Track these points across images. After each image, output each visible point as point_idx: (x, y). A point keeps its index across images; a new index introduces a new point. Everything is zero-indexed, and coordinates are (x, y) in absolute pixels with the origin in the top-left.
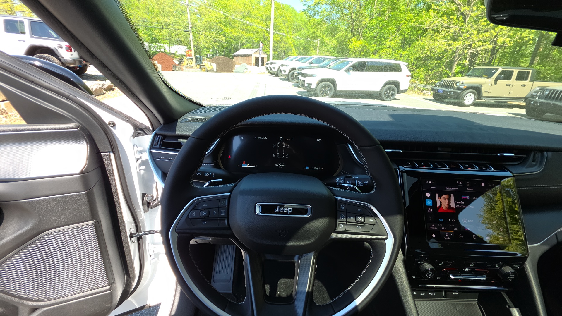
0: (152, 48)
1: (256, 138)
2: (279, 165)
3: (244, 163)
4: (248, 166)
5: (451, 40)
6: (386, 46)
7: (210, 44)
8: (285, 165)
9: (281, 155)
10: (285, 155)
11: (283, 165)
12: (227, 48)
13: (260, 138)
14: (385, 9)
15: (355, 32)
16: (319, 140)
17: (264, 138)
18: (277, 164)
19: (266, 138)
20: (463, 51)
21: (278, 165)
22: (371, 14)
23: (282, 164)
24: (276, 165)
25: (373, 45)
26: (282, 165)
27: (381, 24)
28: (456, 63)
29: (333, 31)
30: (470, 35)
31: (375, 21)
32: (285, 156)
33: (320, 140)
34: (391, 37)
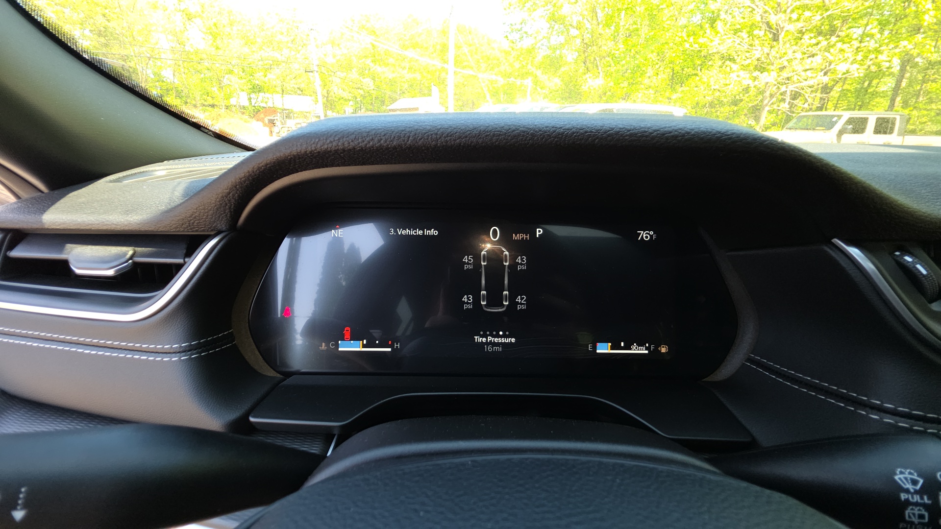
0: (253, 101)
1: (396, 231)
2: (490, 339)
3: (347, 334)
4: (364, 346)
5: (755, 71)
6: (642, 86)
7: (350, 92)
8: (513, 340)
9: (495, 299)
10: (512, 298)
11: (503, 340)
12: (377, 98)
13: (413, 233)
14: (639, 26)
15: (590, 66)
16: (645, 235)
17: (428, 232)
18: (482, 336)
19: (433, 232)
20: (778, 88)
21: (484, 340)
22: (616, 34)
23: (501, 337)
24: (478, 339)
25: (622, 85)
26: (500, 340)
27: (632, 50)
28: (767, 108)
29: (553, 64)
30: (789, 61)
31: (623, 46)
32: (513, 303)
33: (651, 236)
34: (650, 72)
